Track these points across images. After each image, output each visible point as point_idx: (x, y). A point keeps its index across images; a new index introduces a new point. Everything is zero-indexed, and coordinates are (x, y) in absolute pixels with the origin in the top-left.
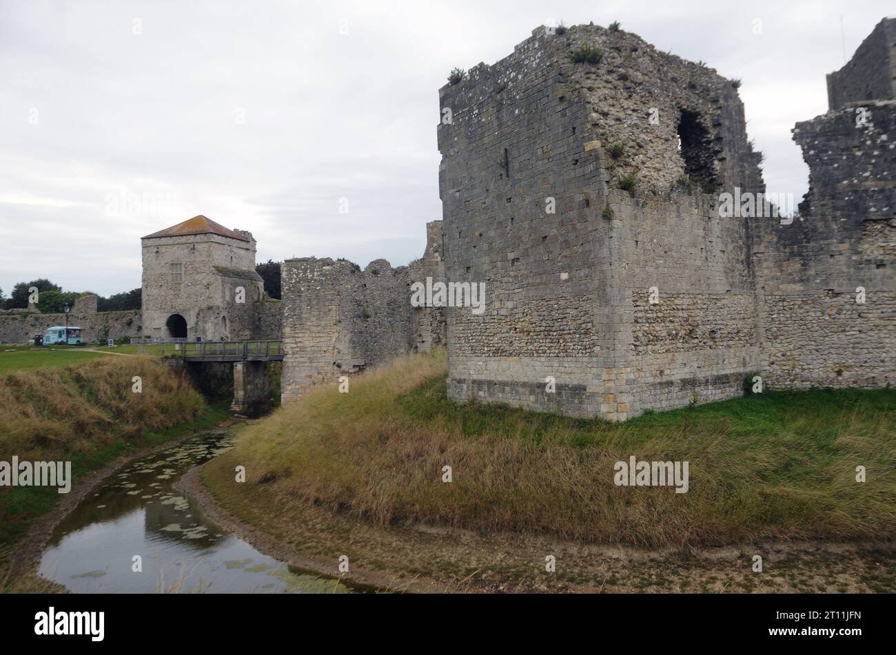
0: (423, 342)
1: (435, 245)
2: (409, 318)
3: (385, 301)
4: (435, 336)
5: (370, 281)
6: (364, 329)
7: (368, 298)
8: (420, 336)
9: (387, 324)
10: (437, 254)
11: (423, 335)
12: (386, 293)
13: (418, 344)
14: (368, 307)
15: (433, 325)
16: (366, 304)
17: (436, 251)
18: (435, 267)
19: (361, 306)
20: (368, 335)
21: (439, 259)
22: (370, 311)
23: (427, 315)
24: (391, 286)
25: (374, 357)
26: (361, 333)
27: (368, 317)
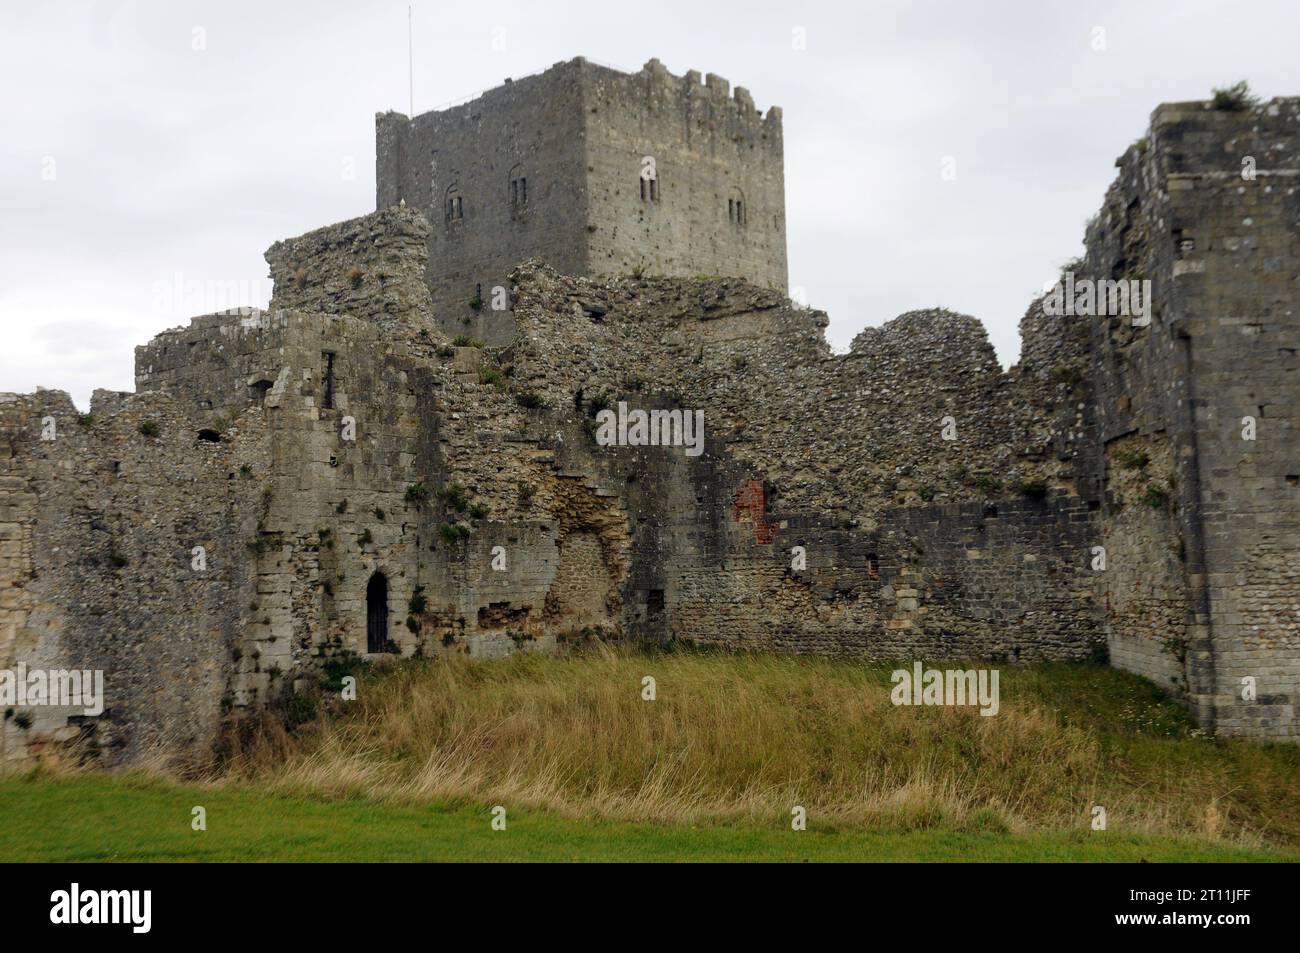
0: (273, 639)
1: (307, 375)
2: (229, 570)
3: (171, 519)
4: (298, 622)
5: (131, 453)
6: (106, 602)
7: (124, 506)
8: (267, 622)
9: (173, 587)
10: (309, 401)
11: (274, 619)
12: (174, 495)
13: (258, 646)
14: (122, 532)
15: (297, 593)
16: (116, 524)
17: (310, 393)
18: (303, 435)
19: (104, 528)
20: (118, 620)
21: (314, 415)
22: (129, 545)
23: (285, 567)
24: (189, 476)
25: (135, 687)
26: (98, 612)
27: (121, 562)
